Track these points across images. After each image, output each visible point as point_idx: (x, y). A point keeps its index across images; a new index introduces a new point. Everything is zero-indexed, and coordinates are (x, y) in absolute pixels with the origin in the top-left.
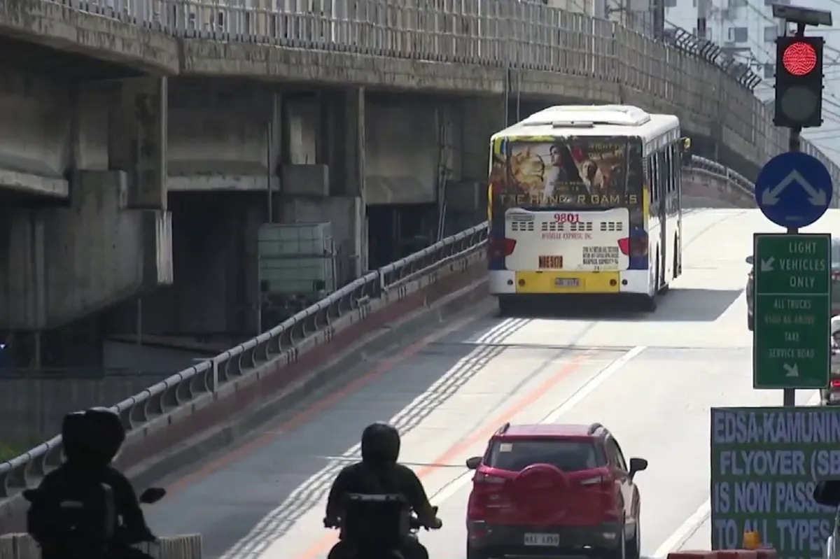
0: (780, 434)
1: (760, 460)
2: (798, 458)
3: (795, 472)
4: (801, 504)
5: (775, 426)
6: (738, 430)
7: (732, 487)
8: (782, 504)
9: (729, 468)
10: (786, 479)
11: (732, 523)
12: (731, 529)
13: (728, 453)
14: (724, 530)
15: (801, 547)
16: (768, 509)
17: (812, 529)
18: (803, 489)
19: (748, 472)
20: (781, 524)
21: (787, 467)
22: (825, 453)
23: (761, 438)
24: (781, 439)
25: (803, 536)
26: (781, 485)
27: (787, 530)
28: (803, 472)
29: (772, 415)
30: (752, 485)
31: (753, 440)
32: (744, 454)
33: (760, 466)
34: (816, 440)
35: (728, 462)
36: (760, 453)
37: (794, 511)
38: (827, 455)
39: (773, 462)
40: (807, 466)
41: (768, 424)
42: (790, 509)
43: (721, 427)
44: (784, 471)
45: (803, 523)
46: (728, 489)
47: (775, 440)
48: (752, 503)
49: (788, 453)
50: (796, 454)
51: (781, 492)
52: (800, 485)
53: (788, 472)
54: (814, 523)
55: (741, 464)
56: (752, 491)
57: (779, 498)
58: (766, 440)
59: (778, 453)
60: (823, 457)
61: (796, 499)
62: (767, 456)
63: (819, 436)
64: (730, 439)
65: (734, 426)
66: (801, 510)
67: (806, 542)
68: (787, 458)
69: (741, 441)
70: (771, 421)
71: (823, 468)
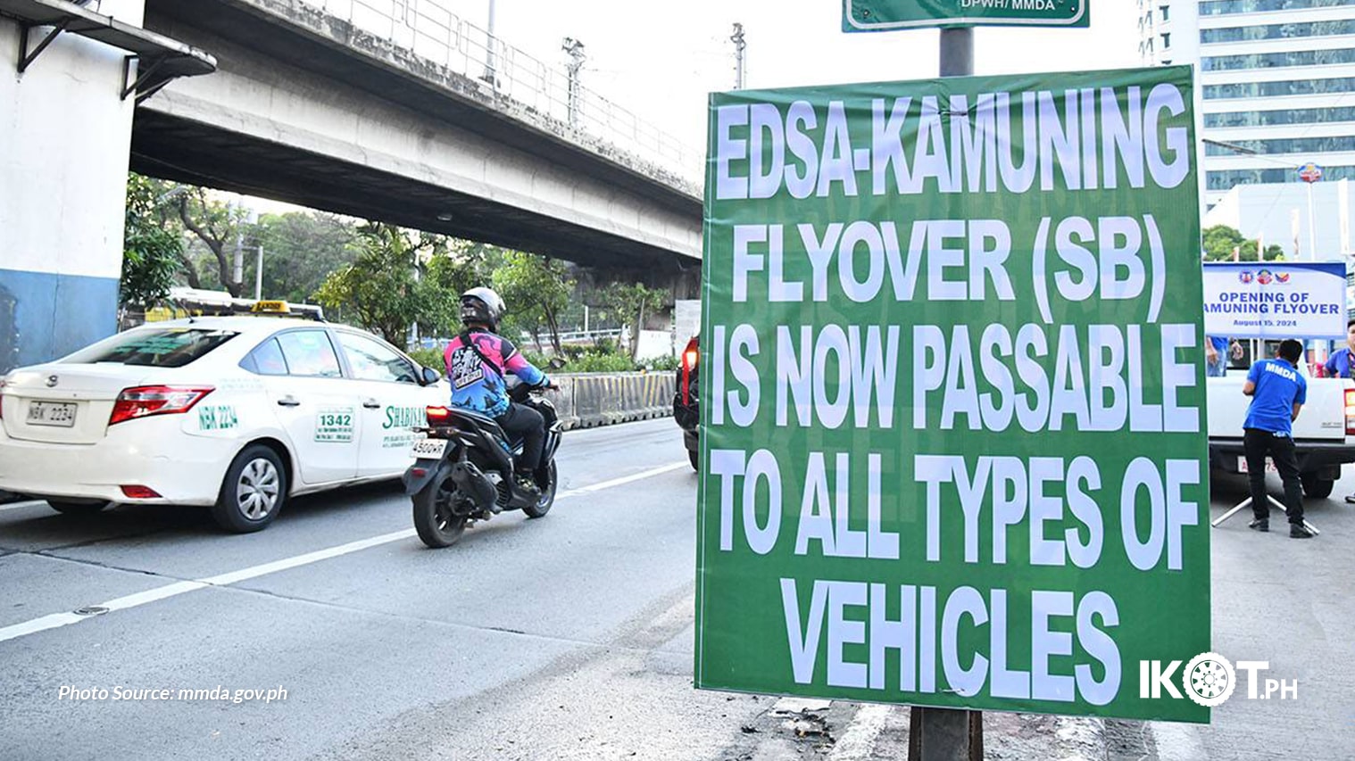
0: (927, 165)
1: (861, 250)
2: (990, 244)
3: (978, 293)
4: (997, 402)
5: (909, 141)
6: (790, 157)
7: (768, 340)
8: (935, 399)
9: (759, 279)
10: (948, 315)
11: (765, 462)
12: (762, 479)
13: (756, 232)
14: (739, 480)
15: (999, 556)
16: (886, 421)
17: (1037, 489)
18: (1006, 351)
19: (821, 294)
20: (931, 469)
21: (952, 274)
22: (1078, 224)
23: (864, 177)
24: (931, 183)
25: (1005, 514)
26: (927, 335)
27: (949, 491)
28: (1006, 291)
29: (901, 106)
30: (832, 333)
31: (836, 185)
32: (807, 231)
33: (861, 275)
34: (1047, 184)
35: (757, 262)
36: (860, 230)
37: (974, 424)
38: (1087, 234)
39: (904, 255)
40: (1018, 266)
41: (886, 134)
42: (961, 418)
43: (736, 149)
44: (940, 290)
45: (1007, 466)
46: (754, 350)
47: (910, 186)
48: (832, 396)
49: (955, 228)
50: (980, 229)
51: (929, 364)
52: (995, 333)
53: (956, 291)
54: (1047, 467)
55: (797, 266)
56: (832, 355)
57: (925, 380)
58: (879, 189)
59: (919, 227)
60: (1074, 238)
61: (983, 385)
62: (882, 239)
63: (1057, 172)
64: (763, 186)
65: (778, 143)
66: (998, 422)
67: (1019, 532)
68: (950, 243)
69: (799, 190)
70: (896, 123)
71: (1076, 275)
